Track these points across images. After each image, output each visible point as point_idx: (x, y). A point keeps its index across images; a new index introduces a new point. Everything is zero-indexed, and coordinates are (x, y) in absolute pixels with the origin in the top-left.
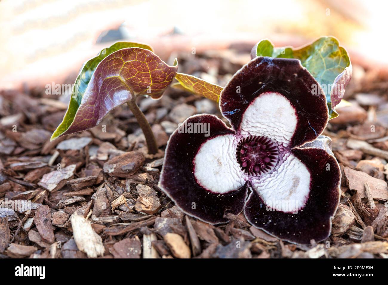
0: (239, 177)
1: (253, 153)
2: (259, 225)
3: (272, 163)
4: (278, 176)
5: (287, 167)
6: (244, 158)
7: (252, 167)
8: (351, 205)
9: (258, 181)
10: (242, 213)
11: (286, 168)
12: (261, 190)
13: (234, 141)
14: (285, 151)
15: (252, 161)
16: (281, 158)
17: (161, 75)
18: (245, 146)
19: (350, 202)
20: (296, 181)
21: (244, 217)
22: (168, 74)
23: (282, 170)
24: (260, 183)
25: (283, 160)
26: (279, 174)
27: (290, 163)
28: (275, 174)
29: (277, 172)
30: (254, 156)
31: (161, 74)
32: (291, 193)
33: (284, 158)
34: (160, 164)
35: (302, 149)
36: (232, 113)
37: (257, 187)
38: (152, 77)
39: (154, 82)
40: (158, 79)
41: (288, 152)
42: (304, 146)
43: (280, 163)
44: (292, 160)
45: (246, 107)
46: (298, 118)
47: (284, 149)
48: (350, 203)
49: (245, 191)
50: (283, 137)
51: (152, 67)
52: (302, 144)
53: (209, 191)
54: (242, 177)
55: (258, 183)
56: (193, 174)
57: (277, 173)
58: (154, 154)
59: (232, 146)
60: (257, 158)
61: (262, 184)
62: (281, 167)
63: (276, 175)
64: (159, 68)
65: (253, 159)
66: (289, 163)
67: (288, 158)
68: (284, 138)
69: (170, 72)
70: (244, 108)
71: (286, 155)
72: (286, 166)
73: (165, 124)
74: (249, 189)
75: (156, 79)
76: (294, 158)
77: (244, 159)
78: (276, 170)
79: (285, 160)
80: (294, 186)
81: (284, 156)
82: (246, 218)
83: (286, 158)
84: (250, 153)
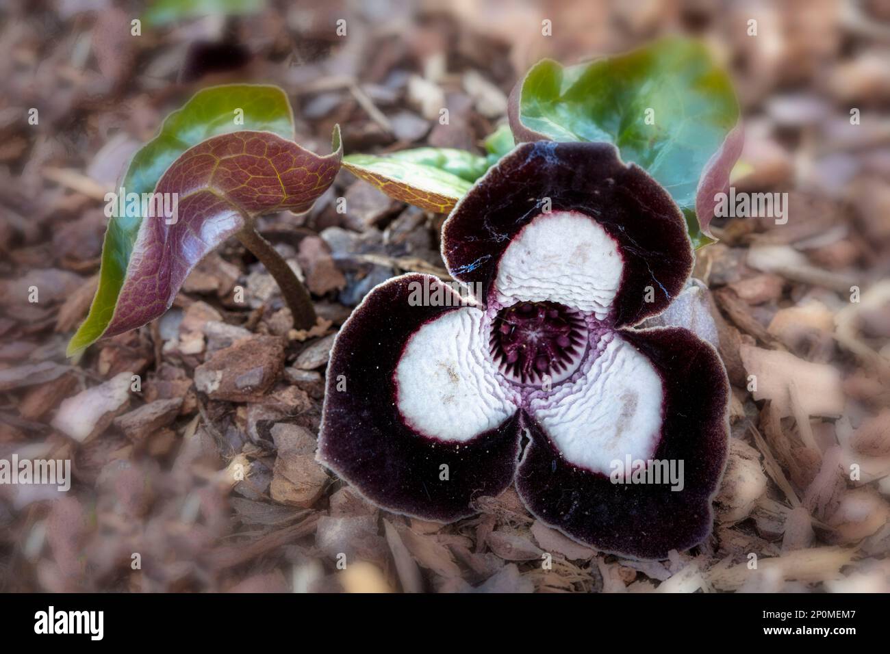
0: (499, 398)
1: (529, 330)
2: (552, 517)
3: (575, 348)
4: (588, 390)
5: (608, 367)
6: (509, 348)
7: (529, 364)
8: (759, 438)
9: (543, 403)
10: (512, 487)
11: (606, 371)
12: (551, 425)
13: (482, 320)
14: (601, 330)
15: (529, 348)
16: (592, 344)
17: (305, 179)
18: (511, 320)
19: (755, 432)
20: (630, 403)
21: (517, 496)
22: (321, 174)
23: (598, 375)
24: (548, 407)
25: (598, 350)
26: (591, 385)
27: (614, 357)
28: (582, 385)
29: (586, 379)
30: (533, 335)
31: (304, 177)
32: (619, 431)
33: (600, 345)
34: (321, 361)
35: (638, 331)
36: (471, 268)
37: (544, 418)
38: (284, 185)
39: (290, 192)
40: (300, 187)
41: (607, 330)
42: (642, 326)
43: (591, 357)
44: (617, 350)
45: (502, 247)
46: (624, 259)
47: (598, 325)
48: (757, 435)
49: (514, 439)
50: (595, 301)
51: (282, 165)
52: (637, 321)
53: (435, 440)
54: (507, 398)
55: (544, 408)
56: (396, 408)
57: (586, 384)
58: (308, 329)
59: (479, 333)
60: (540, 340)
61: (553, 411)
62: (595, 369)
63: (584, 387)
64: (298, 164)
65: (532, 341)
66: (610, 358)
67: (609, 345)
68: (596, 303)
69: (324, 169)
70: (499, 250)
71: (605, 338)
72: (604, 365)
73: (330, 234)
74: (524, 433)
75: (295, 188)
76: (623, 345)
77: (510, 350)
78: (583, 374)
79: (603, 351)
80: (625, 415)
81: (600, 340)
82: (522, 499)
83: (605, 346)
84: (523, 330)
